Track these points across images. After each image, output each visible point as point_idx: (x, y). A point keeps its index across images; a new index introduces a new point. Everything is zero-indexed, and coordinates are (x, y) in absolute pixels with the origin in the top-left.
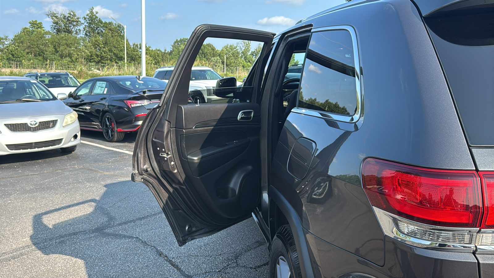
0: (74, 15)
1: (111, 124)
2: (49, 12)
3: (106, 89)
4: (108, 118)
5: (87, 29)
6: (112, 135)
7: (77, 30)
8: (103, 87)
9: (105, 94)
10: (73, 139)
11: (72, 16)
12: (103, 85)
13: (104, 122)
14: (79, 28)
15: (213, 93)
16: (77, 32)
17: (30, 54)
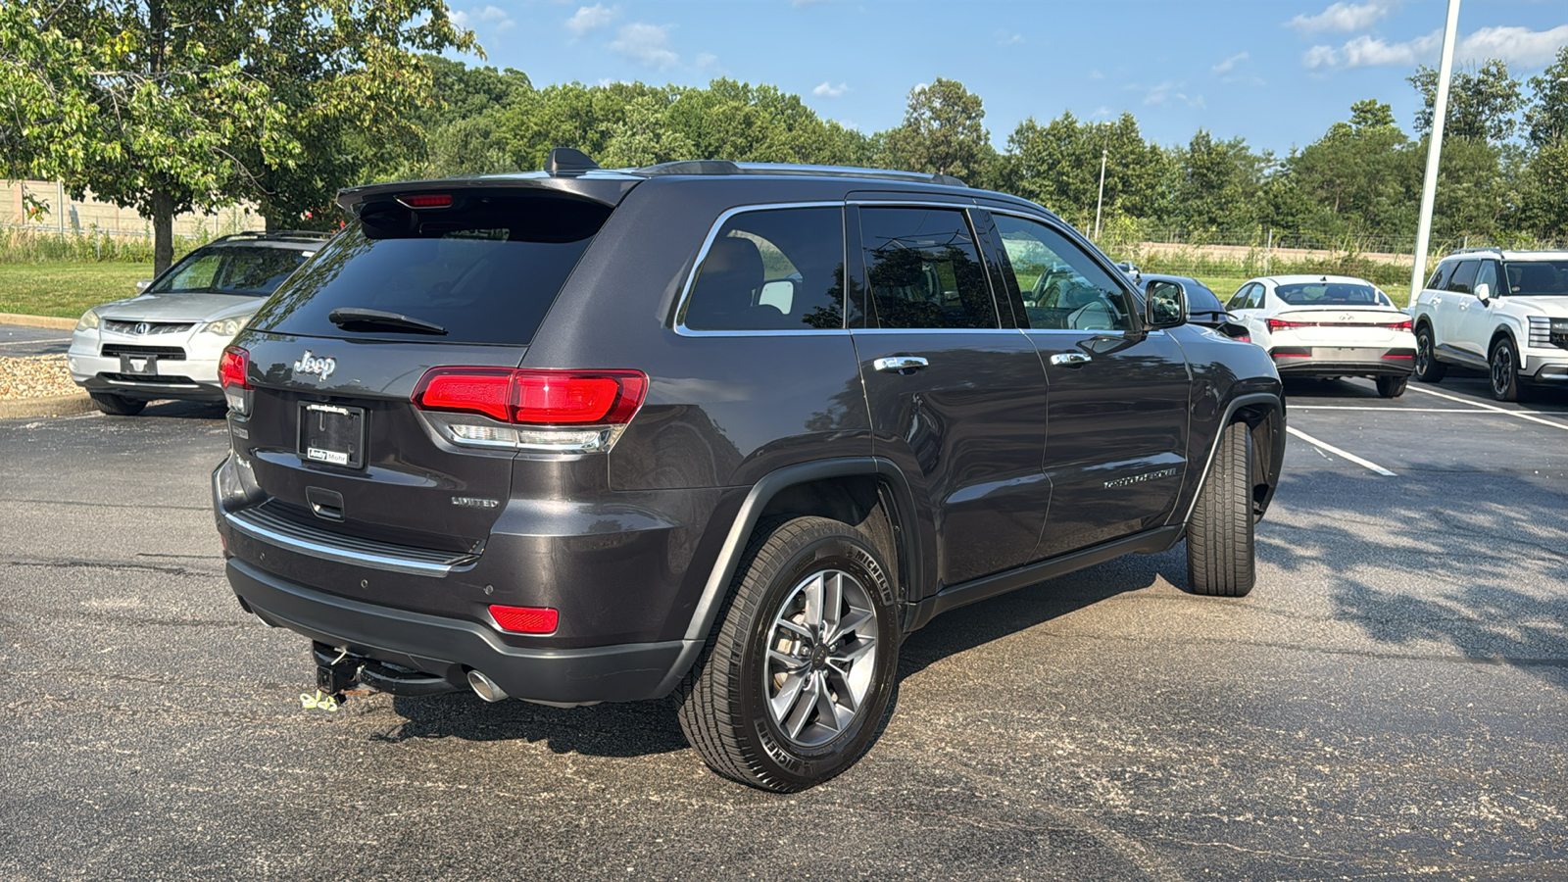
0: (1500, 76)
2: (1420, 69)
5: (1537, 117)
7: (1502, 124)
11: (1491, 79)
15: (1548, 339)
16: (1501, 131)
17: (1326, 203)
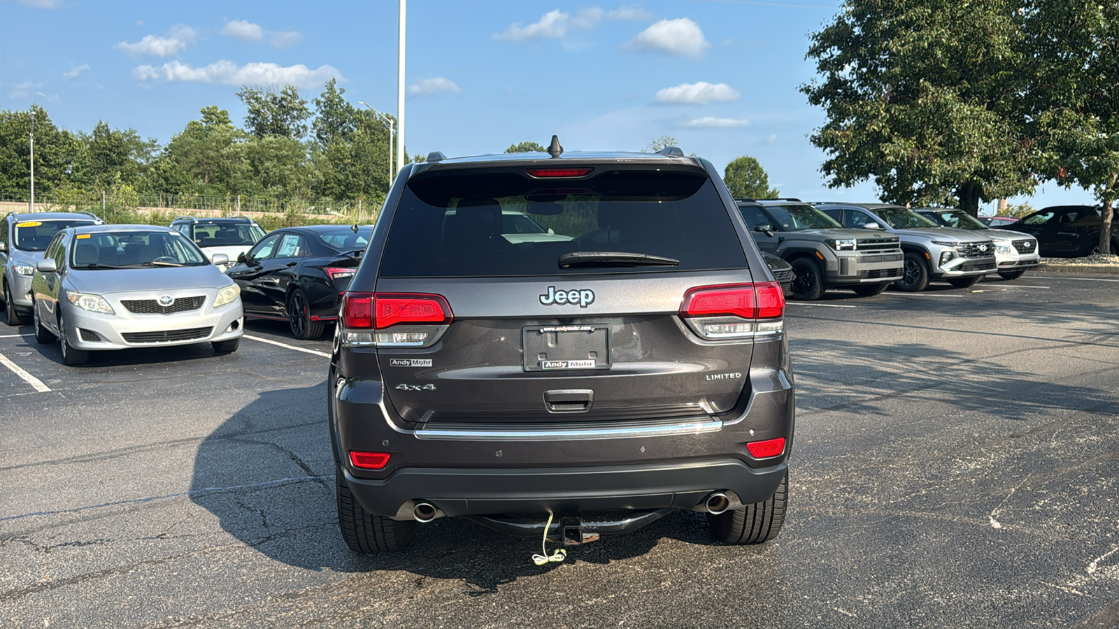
0: (294, 96)
1: (302, 309)
2: (244, 88)
3: (298, 248)
4: (298, 298)
5: (320, 125)
6: (303, 327)
7: (300, 128)
8: (294, 245)
9: (296, 257)
10: (230, 329)
11: (289, 98)
12: (294, 240)
13: (292, 305)
14: (303, 122)
16: (299, 132)
17: (200, 177)
